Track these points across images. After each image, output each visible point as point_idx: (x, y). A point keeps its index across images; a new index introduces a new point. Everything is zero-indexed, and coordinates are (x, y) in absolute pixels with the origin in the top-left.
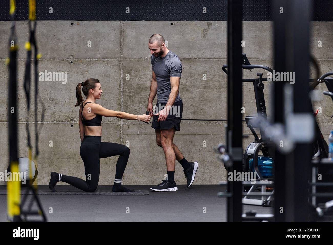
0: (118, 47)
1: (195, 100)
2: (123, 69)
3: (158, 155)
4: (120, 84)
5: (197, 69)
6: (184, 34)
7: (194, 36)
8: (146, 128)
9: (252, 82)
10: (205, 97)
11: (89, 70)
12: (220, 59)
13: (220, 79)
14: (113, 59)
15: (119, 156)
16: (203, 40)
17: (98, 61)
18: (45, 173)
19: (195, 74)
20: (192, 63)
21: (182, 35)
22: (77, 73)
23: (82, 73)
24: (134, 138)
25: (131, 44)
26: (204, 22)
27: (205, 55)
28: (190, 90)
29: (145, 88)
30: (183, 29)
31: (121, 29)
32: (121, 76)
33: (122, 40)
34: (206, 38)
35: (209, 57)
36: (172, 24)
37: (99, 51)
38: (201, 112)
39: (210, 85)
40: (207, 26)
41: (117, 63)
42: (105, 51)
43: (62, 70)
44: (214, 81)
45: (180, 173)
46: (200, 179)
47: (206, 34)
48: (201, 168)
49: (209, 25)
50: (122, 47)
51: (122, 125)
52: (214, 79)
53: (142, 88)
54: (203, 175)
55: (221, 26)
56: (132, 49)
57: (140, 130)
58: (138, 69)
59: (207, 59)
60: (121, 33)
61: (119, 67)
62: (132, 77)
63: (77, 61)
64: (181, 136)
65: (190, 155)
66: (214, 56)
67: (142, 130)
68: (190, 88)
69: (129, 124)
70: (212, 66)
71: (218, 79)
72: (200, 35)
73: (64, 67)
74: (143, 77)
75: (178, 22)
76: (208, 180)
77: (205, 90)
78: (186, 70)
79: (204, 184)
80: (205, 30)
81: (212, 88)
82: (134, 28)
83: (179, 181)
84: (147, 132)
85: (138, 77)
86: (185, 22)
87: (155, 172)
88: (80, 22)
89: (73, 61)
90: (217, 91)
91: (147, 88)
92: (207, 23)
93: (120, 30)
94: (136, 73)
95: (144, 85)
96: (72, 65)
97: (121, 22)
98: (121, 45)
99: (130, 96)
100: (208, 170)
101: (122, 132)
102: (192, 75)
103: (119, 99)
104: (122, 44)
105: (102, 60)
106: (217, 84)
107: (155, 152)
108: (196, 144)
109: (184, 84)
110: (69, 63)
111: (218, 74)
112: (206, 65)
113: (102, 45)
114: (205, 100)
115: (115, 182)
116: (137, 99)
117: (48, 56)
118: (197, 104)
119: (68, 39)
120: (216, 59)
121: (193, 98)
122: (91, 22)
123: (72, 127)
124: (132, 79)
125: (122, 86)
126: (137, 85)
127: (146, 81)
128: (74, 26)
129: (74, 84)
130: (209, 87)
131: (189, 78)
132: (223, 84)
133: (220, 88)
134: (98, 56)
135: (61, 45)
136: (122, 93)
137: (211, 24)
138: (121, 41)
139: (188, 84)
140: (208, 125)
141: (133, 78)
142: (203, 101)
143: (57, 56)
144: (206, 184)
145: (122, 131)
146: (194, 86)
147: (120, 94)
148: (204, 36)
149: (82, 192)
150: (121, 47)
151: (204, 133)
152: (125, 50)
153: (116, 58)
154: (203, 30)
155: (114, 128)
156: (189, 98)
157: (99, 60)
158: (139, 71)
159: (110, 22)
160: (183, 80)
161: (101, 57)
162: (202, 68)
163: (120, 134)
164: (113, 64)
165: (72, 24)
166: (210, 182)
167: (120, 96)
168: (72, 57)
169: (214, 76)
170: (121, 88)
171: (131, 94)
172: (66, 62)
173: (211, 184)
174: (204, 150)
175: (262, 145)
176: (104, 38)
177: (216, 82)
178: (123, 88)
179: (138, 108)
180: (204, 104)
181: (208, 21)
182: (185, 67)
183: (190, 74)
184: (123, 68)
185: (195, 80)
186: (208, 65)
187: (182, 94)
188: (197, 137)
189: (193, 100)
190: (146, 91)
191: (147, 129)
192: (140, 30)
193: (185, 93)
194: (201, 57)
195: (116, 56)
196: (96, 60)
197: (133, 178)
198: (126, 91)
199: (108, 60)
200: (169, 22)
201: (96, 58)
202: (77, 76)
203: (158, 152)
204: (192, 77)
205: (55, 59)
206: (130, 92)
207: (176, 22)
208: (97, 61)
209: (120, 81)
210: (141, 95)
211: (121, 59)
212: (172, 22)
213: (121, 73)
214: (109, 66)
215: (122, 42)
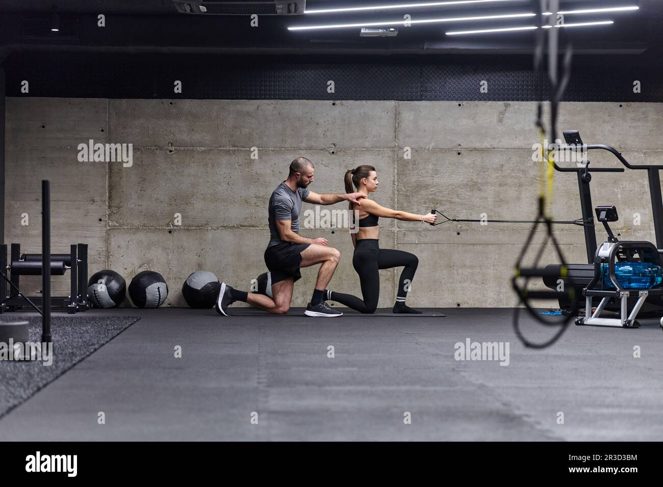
0: (392, 134)
1: (488, 201)
2: (398, 162)
3: (442, 270)
4: (394, 180)
5: (492, 162)
6: (475, 117)
7: (488, 120)
8: (426, 236)
9: (576, 173)
10: (501, 197)
11: (355, 162)
12: (520, 149)
13: (520, 175)
14: (385, 149)
15: (404, 267)
16: (499, 125)
17: (366, 150)
18: (299, 293)
19: (489, 168)
20: (484, 155)
21: (473, 119)
22: (340, 166)
23: (346, 166)
24: (411, 249)
25: (407, 131)
26: (501, 103)
27: (501, 144)
28: (482, 188)
29: (426, 185)
30: (474, 112)
31: (396, 110)
32: (396, 170)
33: (397, 125)
34: (503, 122)
35: (506, 146)
36: (460, 105)
37: (368, 138)
38: (495, 217)
39: (508, 181)
40: (504, 108)
41: (390, 154)
42: (375, 139)
43: (321, 162)
44: (513, 176)
45: (469, 292)
46: (495, 300)
47: (503, 117)
48: (496, 286)
49: (506, 106)
50: (397, 133)
51: (396, 232)
52: (513, 174)
53: (422, 186)
54: (498, 295)
55: (521, 108)
56: (409, 137)
57: (419, 239)
58: (417, 162)
59: (504, 150)
60: (396, 116)
61: (393, 159)
62: (409, 171)
63: (340, 151)
64: (471, 247)
65: (481, 270)
66: (513, 146)
67: (422, 238)
68: (482, 186)
69: (405, 231)
70: (510, 158)
71: (517, 174)
72: (495, 119)
73: (324, 159)
74: (423, 171)
75: (467, 103)
76: (505, 302)
77: (501, 188)
78: (477, 163)
79: (499, 307)
80: (502, 113)
81: (510, 186)
82: (412, 109)
83: (468, 304)
84: (427, 240)
85: (416, 172)
86: (477, 102)
87: (437, 292)
88: (344, 102)
89: (335, 151)
90: (516, 189)
91: (428, 185)
92: (505, 104)
93: (394, 112)
94: (414, 166)
95: (424, 182)
96: (333, 156)
97: (395, 103)
98: (395, 132)
99: (407, 196)
100: (504, 289)
101: (396, 241)
102: (485, 170)
103: (393, 200)
104: (397, 130)
105: (372, 150)
106: (516, 181)
107: (437, 265)
108: (489, 256)
109: (475, 181)
110: (329, 153)
111: (517, 168)
112: (502, 157)
113: (371, 131)
114: (501, 201)
115: (398, 300)
116: (416, 199)
117: (303, 145)
118: (491, 206)
119: (329, 124)
120: (514, 149)
121: (486, 198)
122: (358, 102)
123: (333, 234)
124: (410, 174)
125: (396, 183)
126: (415, 182)
127: (426, 177)
128: (336, 107)
129: (336, 179)
130: (506, 185)
131: (481, 173)
132: (524, 181)
133: (519, 186)
134: (367, 144)
135: (320, 131)
136: (396, 192)
137: (509, 105)
138: (395, 127)
139: (479, 181)
140: (504, 233)
141: (411, 172)
142: (498, 201)
143: (314, 144)
144: (502, 307)
145: (396, 239)
146: (487, 183)
147: (394, 193)
148: (500, 121)
149: (357, 313)
150: (395, 134)
151: (499, 243)
152: (400, 138)
153: (389, 148)
154: (500, 113)
155: (386, 236)
156: (480, 199)
157: (368, 150)
158: (418, 164)
159: (382, 102)
160: (473, 176)
161: (370, 146)
162: (497, 161)
163: (394, 243)
164: (386, 156)
165: (334, 104)
166: (507, 304)
167: (394, 196)
168: (333, 146)
169: (513, 170)
170: (395, 185)
171: (408, 193)
172: (326, 153)
173: (508, 307)
174: (499, 264)
175: (619, 245)
176: (375, 123)
177: (515, 178)
178: (398, 186)
179: (416, 210)
180: (500, 206)
181: (506, 102)
182: (476, 160)
183: (482, 168)
184: (398, 160)
185: (488, 175)
186: (504, 157)
187: (472, 193)
188: (490, 247)
189: (485, 201)
190: (427, 189)
191: (427, 238)
192: (420, 112)
193: (476, 192)
194: (496, 146)
195: (390, 145)
196: (364, 149)
197: (410, 299)
198: (401, 189)
199: (380, 151)
200: (456, 103)
201: (364, 148)
202: (340, 169)
203: (441, 267)
204: (484, 172)
205: (312, 148)
206: (407, 191)
207: (464, 103)
208: (365, 152)
209: (394, 176)
210: (421, 195)
211: (396, 149)
212: (460, 102)
213: (396, 166)
214: (381, 157)
215: (397, 127)
